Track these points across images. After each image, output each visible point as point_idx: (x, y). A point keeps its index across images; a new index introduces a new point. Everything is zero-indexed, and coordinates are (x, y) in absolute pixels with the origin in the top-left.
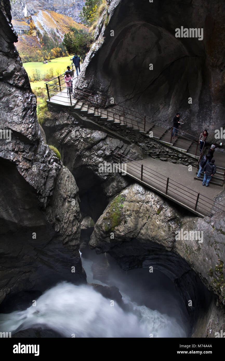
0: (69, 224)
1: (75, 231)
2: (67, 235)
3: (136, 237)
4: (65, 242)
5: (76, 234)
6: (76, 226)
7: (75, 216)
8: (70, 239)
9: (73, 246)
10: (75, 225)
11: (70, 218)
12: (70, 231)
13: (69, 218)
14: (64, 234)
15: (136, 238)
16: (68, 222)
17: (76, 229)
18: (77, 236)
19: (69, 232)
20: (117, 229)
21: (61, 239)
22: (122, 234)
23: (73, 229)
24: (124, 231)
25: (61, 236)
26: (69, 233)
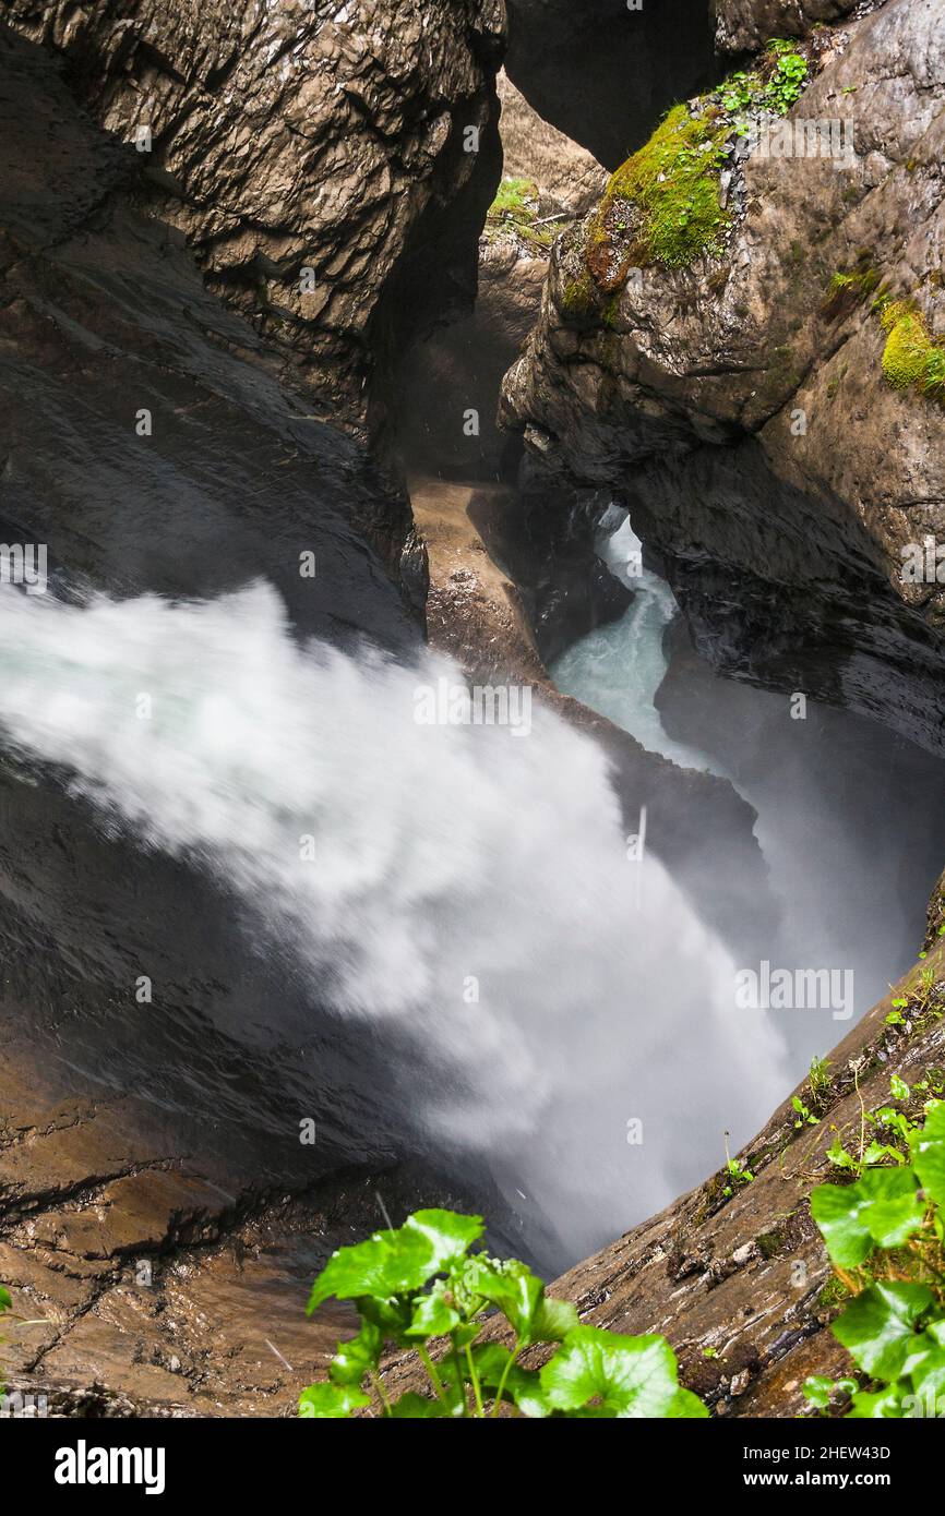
0: (279, 142)
1: (328, 214)
2: (245, 218)
3: (760, 424)
4: (225, 261)
5: (341, 247)
6: (351, 182)
7: (351, 98)
8: (275, 257)
9: (297, 321)
10: (347, 170)
11: (300, 102)
12: (277, 196)
13: (291, 90)
14: (212, 200)
15: (760, 434)
16: (277, 126)
17: (343, 202)
18: (355, 269)
19: (270, 203)
20: (648, 317)
21: (182, 223)
22: (667, 363)
23: (313, 195)
24: (685, 344)
25: (179, 193)
26: (264, 211)
